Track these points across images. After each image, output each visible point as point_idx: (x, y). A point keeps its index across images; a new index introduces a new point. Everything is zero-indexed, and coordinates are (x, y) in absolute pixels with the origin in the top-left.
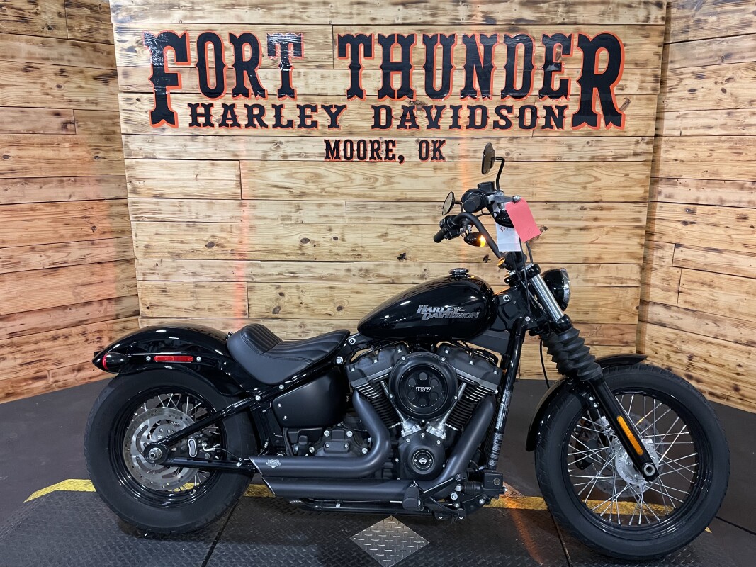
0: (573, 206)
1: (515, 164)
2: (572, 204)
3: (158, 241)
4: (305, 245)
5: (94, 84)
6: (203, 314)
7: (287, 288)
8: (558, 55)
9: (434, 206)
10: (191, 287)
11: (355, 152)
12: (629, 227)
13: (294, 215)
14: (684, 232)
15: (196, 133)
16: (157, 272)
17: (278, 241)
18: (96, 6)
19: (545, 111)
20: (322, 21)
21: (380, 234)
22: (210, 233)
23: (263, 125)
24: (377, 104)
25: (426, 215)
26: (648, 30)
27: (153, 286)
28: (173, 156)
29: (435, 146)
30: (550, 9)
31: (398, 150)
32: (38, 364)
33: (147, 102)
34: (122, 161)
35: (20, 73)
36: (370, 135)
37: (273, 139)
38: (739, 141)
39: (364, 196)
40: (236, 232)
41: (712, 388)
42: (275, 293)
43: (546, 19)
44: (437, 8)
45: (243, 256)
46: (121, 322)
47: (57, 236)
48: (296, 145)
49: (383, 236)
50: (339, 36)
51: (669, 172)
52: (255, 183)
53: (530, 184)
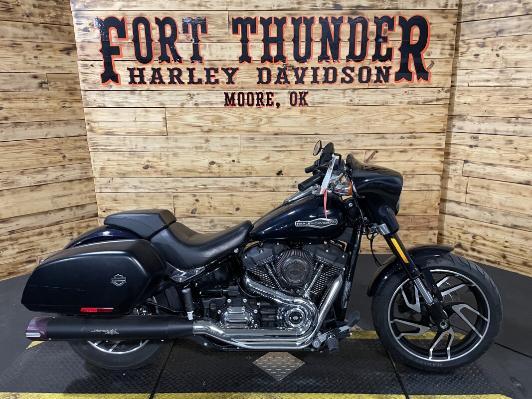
0: (395, 136)
1: (356, 107)
2: (395, 134)
3: (109, 165)
4: (213, 166)
5: (60, 55)
7: (200, 196)
8: (385, 30)
9: (301, 138)
10: (134, 196)
11: (246, 101)
12: (433, 150)
13: (204, 145)
14: (470, 152)
15: (134, 89)
16: (109, 186)
17: (194, 163)
19: (376, 70)
20: (221, 8)
21: (264, 158)
22: (146, 159)
23: (181, 82)
24: (261, 67)
25: (296, 144)
26: (447, 13)
27: (107, 196)
28: (117, 105)
29: (301, 96)
31: (276, 99)
32: (30, 252)
33: (98, 67)
34: (81, 109)
35: (8, 48)
36: (256, 89)
37: (186, 92)
38: (508, 90)
39: (252, 131)
40: (164, 158)
41: (489, 257)
42: (192, 200)
43: (377, 6)
45: (169, 175)
46: (86, 222)
47: (39, 163)
48: (204, 96)
49: (266, 159)
50: (233, 19)
51: (460, 112)
52: (176, 123)
53: (367, 121)
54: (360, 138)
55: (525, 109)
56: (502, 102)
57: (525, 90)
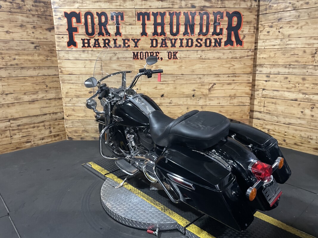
1: (203, 60)
2: (225, 75)
3: (71, 91)
5: (46, 31)
6: (88, 118)
8: (219, 19)
9: (174, 76)
10: (83, 108)
11: (144, 57)
12: (246, 83)
14: (266, 84)
15: (85, 50)
16: (71, 102)
18: (46, 2)
19: (214, 40)
20: (131, 7)
21: (154, 87)
23: (110, 47)
24: (152, 38)
25: (171, 80)
26: (252, 10)
27: (69, 108)
28: (75, 59)
29: (174, 54)
30: (216, 2)
31: (160, 55)
32: (28, 137)
33: (66, 38)
34: (57, 61)
35: (19, 27)
37: (113, 52)
38: (285, 50)
43: (215, 6)
44: (173, 2)
47: (34, 89)
48: (122, 54)
49: (155, 88)
50: (137, 13)
51: (261, 62)
52: (107, 69)
53: (209, 68)
54: (206, 77)
55: (294, 60)
56: (282, 57)
57: (294, 50)
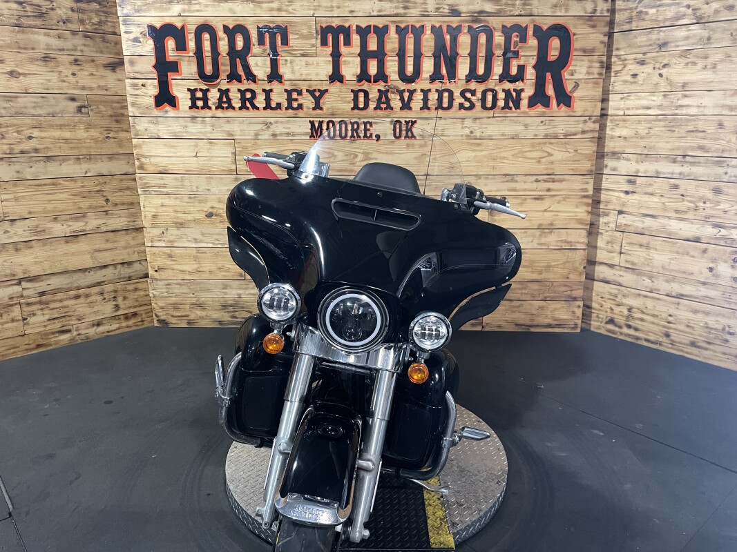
0: (529, 178)
1: (477, 141)
2: (528, 176)
3: (164, 212)
5: (104, 71)
6: (204, 276)
8: (515, 42)
10: (194, 252)
11: (338, 132)
12: (578, 197)
14: (626, 200)
15: (195, 115)
16: (163, 239)
19: (504, 93)
20: (306, 13)
22: (209, 204)
23: (255, 107)
24: (356, 88)
26: (595, 21)
27: (160, 251)
28: (175, 136)
29: (407, 126)
30: (509, 2)
31: (375, 130)
32: (63, 319)
33: (151, 87)
34: (130, 140)
35: (40, 62)
36: (350, 116)
37: (262, 120)
38: (673, 120)
39: (345, 171)
41: (648, 335)
43: (505, 11)
46: (133, 283)
47: (76, 207)
48: (285, 125)
50: (321, 27)
51: (614, 148)
53: (491, 159)
54: (482, 181)
55: (694, 145)
56: (666, 135)
57: (694, 120)
